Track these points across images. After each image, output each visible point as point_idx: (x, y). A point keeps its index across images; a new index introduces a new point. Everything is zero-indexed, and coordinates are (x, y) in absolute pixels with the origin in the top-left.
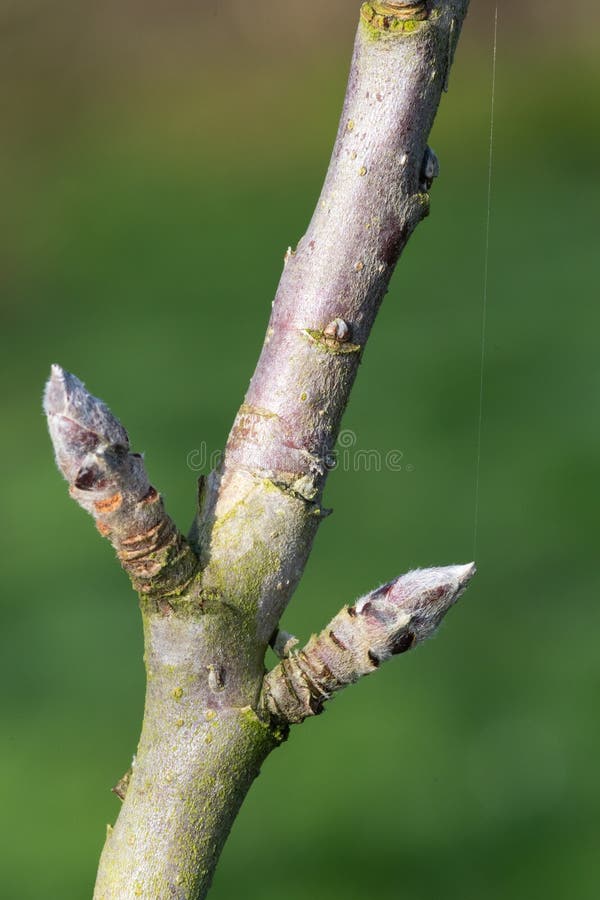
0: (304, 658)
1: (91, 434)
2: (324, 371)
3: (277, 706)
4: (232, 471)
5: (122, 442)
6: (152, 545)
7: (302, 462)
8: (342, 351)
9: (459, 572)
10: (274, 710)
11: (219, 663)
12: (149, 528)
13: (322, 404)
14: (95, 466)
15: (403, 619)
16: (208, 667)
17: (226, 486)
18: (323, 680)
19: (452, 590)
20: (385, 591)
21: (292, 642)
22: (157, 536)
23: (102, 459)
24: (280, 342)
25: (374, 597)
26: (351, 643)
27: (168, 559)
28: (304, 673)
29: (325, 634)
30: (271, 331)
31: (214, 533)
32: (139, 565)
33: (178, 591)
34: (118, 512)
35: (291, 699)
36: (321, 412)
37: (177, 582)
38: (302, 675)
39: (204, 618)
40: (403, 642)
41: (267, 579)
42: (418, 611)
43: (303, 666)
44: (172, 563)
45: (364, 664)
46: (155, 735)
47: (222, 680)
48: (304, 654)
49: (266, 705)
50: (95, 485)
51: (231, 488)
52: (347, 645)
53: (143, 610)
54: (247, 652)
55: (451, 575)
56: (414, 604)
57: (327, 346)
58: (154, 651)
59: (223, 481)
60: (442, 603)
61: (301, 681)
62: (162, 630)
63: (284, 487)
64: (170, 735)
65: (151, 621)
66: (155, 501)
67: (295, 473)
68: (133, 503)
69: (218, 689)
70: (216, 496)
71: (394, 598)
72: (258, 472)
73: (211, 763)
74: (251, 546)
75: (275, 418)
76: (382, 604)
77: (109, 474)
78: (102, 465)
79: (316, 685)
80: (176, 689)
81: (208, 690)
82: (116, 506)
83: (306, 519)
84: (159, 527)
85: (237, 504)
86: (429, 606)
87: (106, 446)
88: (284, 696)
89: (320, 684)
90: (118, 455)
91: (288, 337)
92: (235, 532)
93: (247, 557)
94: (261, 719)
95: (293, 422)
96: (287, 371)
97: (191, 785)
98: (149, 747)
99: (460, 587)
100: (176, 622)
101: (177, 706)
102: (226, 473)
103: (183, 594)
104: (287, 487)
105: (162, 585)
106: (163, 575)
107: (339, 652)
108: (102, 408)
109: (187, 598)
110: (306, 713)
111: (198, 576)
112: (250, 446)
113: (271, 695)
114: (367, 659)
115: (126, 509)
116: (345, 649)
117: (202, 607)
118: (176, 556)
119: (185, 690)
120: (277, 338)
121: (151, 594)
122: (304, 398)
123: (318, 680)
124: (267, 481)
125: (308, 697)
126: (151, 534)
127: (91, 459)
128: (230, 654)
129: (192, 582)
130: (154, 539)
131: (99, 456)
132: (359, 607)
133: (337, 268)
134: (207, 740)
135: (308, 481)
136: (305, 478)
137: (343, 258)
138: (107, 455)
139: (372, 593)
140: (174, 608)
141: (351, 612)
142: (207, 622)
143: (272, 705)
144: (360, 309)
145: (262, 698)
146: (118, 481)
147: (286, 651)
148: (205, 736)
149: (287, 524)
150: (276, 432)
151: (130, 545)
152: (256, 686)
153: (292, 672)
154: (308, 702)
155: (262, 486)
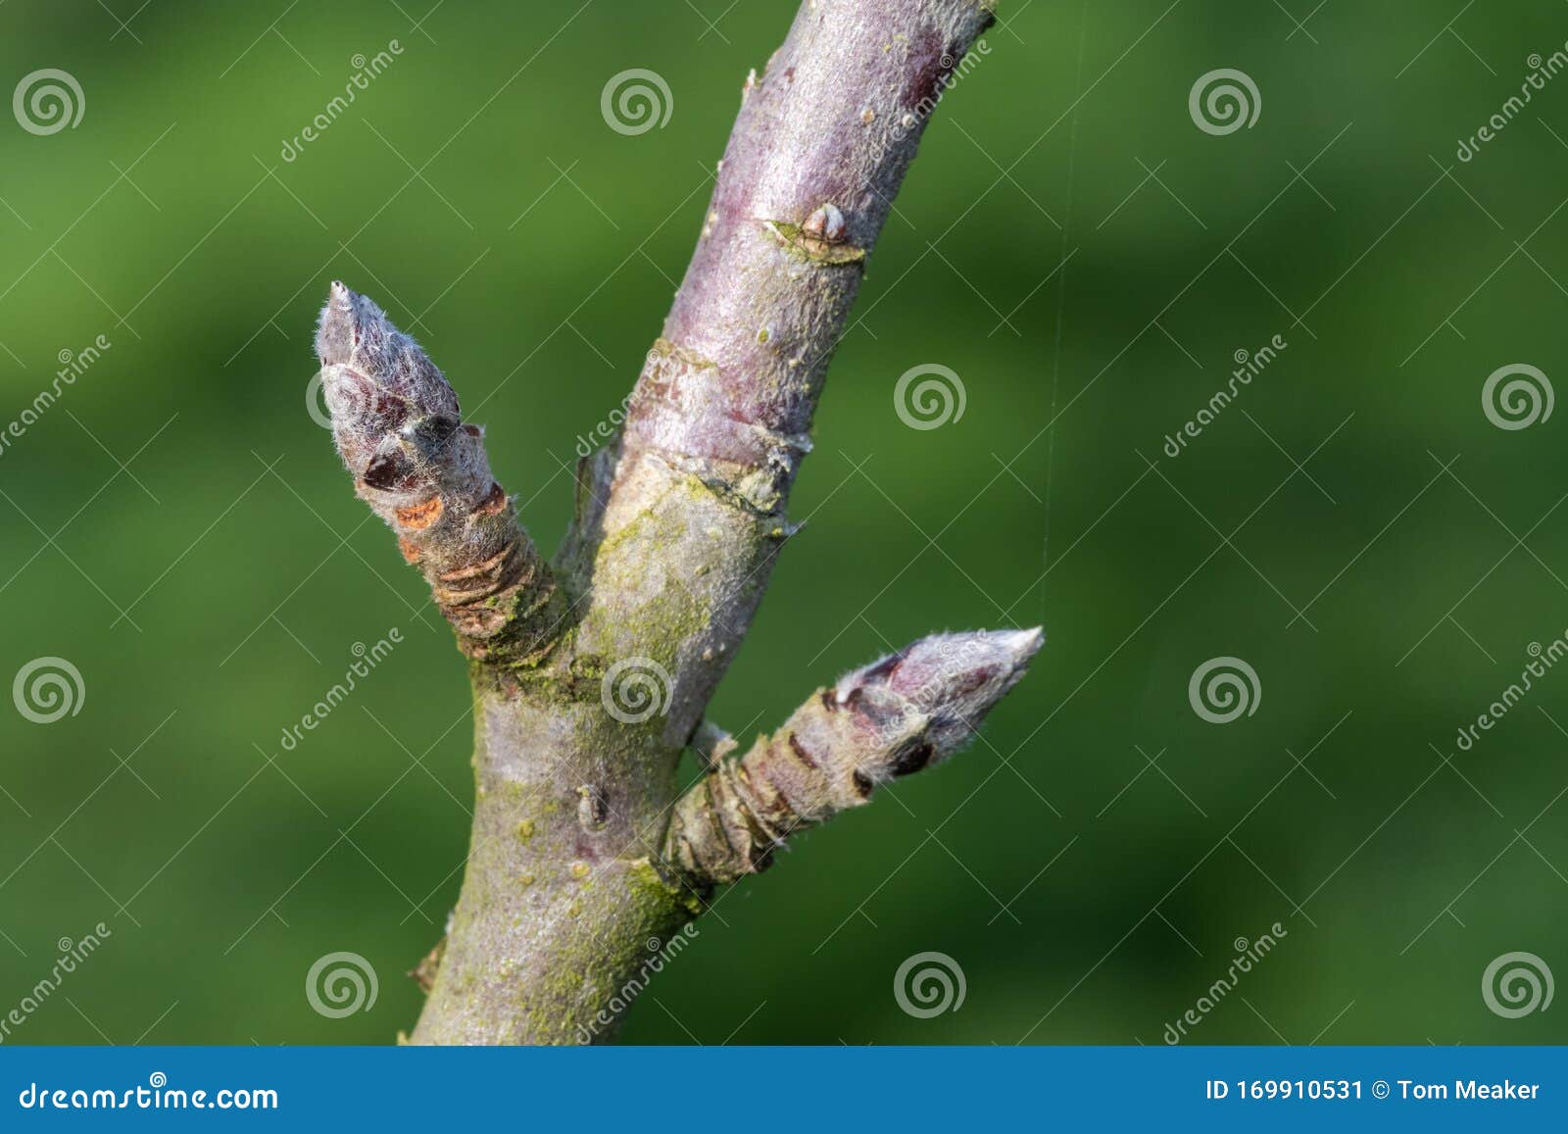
0: (744, 776)
1: (394, 401)
2: (799, 296)
3: (694, 856)
4: (637, 455)
5: (449, 414)
6: (491, 583)
7: (756, 447)
8: (833, 260)
9: (1019, 641)
10: (690, 864)
11: (597, 784)
12: (487, 556)
13: (794, 348)
14: (399, 452)
15: (915, 721)
16: (579, 790)
17: (625, 480)
18: (775, 817)
19: (1001, 675)
20: (887, 670)
21: (726, 743)
22: (500, 569)
23: (411, 444)
24: (727, 240)
25: (869, 678)
26: (825, 757)
27: (518, 608)
28: (742, 802)
29: (781, 735)
30: (714, 217)
31: (599, 560)
32: (469, 615)
33: (533, 661)
34: (435, 530)
35: (718, 846)
36: (792, 362)
37: (533, 645)
38: (738, 808)
39: (576, 708)
40: (914, 758)
41: (685, 644)
42: (940, 709)
43: (741, 790)
44: (525, 615)
45: (846, 794)
46: (485, 896)
47: (602, 812)
48: (744, 768)
49: (675, 855)
50: (398, 485)
51: (632, 485)
52: (817, 759)
53: (474, 682)
54: (647, 765)
55: (1000, 649)
56: (935, 694)
57: (807, 252)
58: (489, 754)
59: (620, 470)
60: (983, 696)
61: (737, 818)
62: (504, 723)
63: (720, 488)
64: (509, 899)
65: (485, 705)
66: (499, 510)
67: (743, 464)
68: (462, 514)
69: (594, 826)
70: (606, 496)
71: (901, 685)
72: (679, 460)
73: (576, 952)
74: (661, 589)
75: (713, 370)
76: (881, 692)
77: (420, 467)
78: (411, 454)
79: (763, 826)
80: (523, 823)
81: (578, 828)
82: (433, 518)
83: (758, 544)
84: (504, 554)
85: (641, 516)
86: (961, 700)
87: (420, 420)
88: (708, 840)
89: (769, 823)
90: (439, 432)
91: (744, 231)
92: (636, 561)
93: (654, 606)
94: (665, 879)
95: (743, 377)
96: (737, 292)
97: (542, 985)
98: (473, 916)
99: (1016, 669)
100: (527, 712)
101: (523, 850)
102: (626, 457)
103: (542, 664)
104: (727, 489)
105: (506, 649)
106: (508, 635)
107: (802, 770)
108: (415, 358)
109: (549, 672)
110: (743, 871)
111: (569, 636)
112: (669, 413)
113: (684, 838)
114: (851, 786)
115: (449, 526)
116: (814, 766)
117: (574, 690)
118: (533, 602)
119: (540, 827)
120: (724, 230)
121: (488, 661)
122: (764, 337)
123: (767, 816)
124: (693, 479)
125: (748, 846)
126: (490, 565)
127: (390, 442)
128: (618, 768)
129: (558, 645)
130: (496, 574)
131: (404, 437)
132: (842, 696)
133: (828, 119)
134: (572, 911)
135: (763, 481)
136: (759, 475)
137: (842, 100)
138: (420, 434)
139: (865, 669)
140: (526, 687)
141: (829, 700)
142: (580, 716)
143: (685, 853)
144: (868, 189)
145: (669, 844)
146: (438, 478)
147: (713, 762)
148: (568, 905)
149: (725, 552)
150: (713, 392)
151: (454, 582)
152: (660, 822)
153: (722, 800)
154: (746, 853)
155: (684, 487)
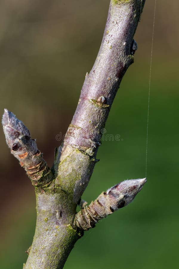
0: (89, 209)
1: (17, 132)
2: (97, 114)
3: (79, 224)
4: (66, 146)
5: (28, 135)
6: (38, 170)
7: (89, 144)
8: (103, 107)
9: (141, 181)
10: (78, 226)
11: (60, 210)
12: (37, 164)
13: (96, 124)
14: (18, 142)
15: (122, 196)
16: (56, 211)
18: (95, 216)
19: (138, 187)
20: (116, 187)
21: (85, 203)
22: (39, 167)
23: (21, 141)
24: (83, 104)
25: (112, 189)
26: (104, 204)
27: (43, 174)
28: (88, 213)
29: (96, 201)
30: (80, 100)
31: (59, 166)
32: (34, 177)
33: (46, 185)
34: (26, 158)
35: (84, 222)
36: (96, 127)
37: (46, 182)
38: (88, 214)
39: (55, 194)
40: (121, 204)
41: (76, 182)
42: (127, 194)
43: (88, 211)
44: (45, 176)
45: (108, 212)
46: (39, 233)
47: (61, 216)
48: (89, 207)
49: (76, 224)
50: (19, 149)
51: (65, 152)
52: (103, 205)
53: (36, 192)
54: (70, 206)
55: (138, 182)
56: (125, 191)
57: (98, 105)
58: (39, 205)
59: (63, 149)
60: (135, 191)
61: (87, 216)
62: (41, 198)
63: (83, 151)
64: (43, 234)
65: (38, 196)
66: (39, 155)
67: (87, 147)
68: (31, 156)
69: (59, 218)
70: (60, 154)
71: (119, 189)
72: (74, 146)
73: (57, 243)
74: (71, 171)
75: (80, 129)
76: (115, 191)
77: (23, 145)
78: (21, 143)
79: (93, 218)
80: (46, 218)
81: (56, 219)
82: (26, 156)
83: (90, 162)
84: (40, 164)
85: (67, 157)
86: (130, 192)
87: (22, 136)
88: (82, 221)
89: (94, 217)
90: (26, 139)
91: (85, 102)
92: (66, 166)
93: (70, 175)
94: (74, 228)
95: (86, 130)
96: (85, 113)
97: (50, 250)
98: (37, 238)
99: (141, 186)
100: (46, 196)
101: (46, 224)
102: (64, 147)
103: (48, 186)
104: (84, 151)
105: (41, 183)
106: (41, 180)
107: (100, 207)
108: (21, 124)
109: (50, 188)
110: (89, 227)
111: (53, 181)
112: (72, 138)
113: (77, 221)
114: (109, 209)
115: (29, 158)
116: (102, 206)
117: (54, 191)
118: (46, 173)
119: (49, 218)
120: (82, 102)
121: (38, 186)
122: (90, 122)
123: (93, 216)
124: (77, 149)
125: (90, 222)
126: (37, 166)
127: (17, 140)
128: (64, 207)
129: (51, 182)
130: (38, 168)
131: (19, 139)
132: (107, 193)
133: (102, 79)
134: (55, 235)
135: (90, 150)
136: (90, 149)
137: (104, 76)
138: (22, 139)
139: (112, 187)
140: (45, 191)
141: (105, 194)
142: (56, 196)
143: (77, 224)
144: (110, 93)
145: (74, 222)
146: (26, 148)
147: (83, 207)
148: (55, 234)
149: (84, 164)
150: (80, 133)
151: (31, 170)
152: (73, 218)
153: (85, 213)
154: (90, 223)
155: (75, 151)
